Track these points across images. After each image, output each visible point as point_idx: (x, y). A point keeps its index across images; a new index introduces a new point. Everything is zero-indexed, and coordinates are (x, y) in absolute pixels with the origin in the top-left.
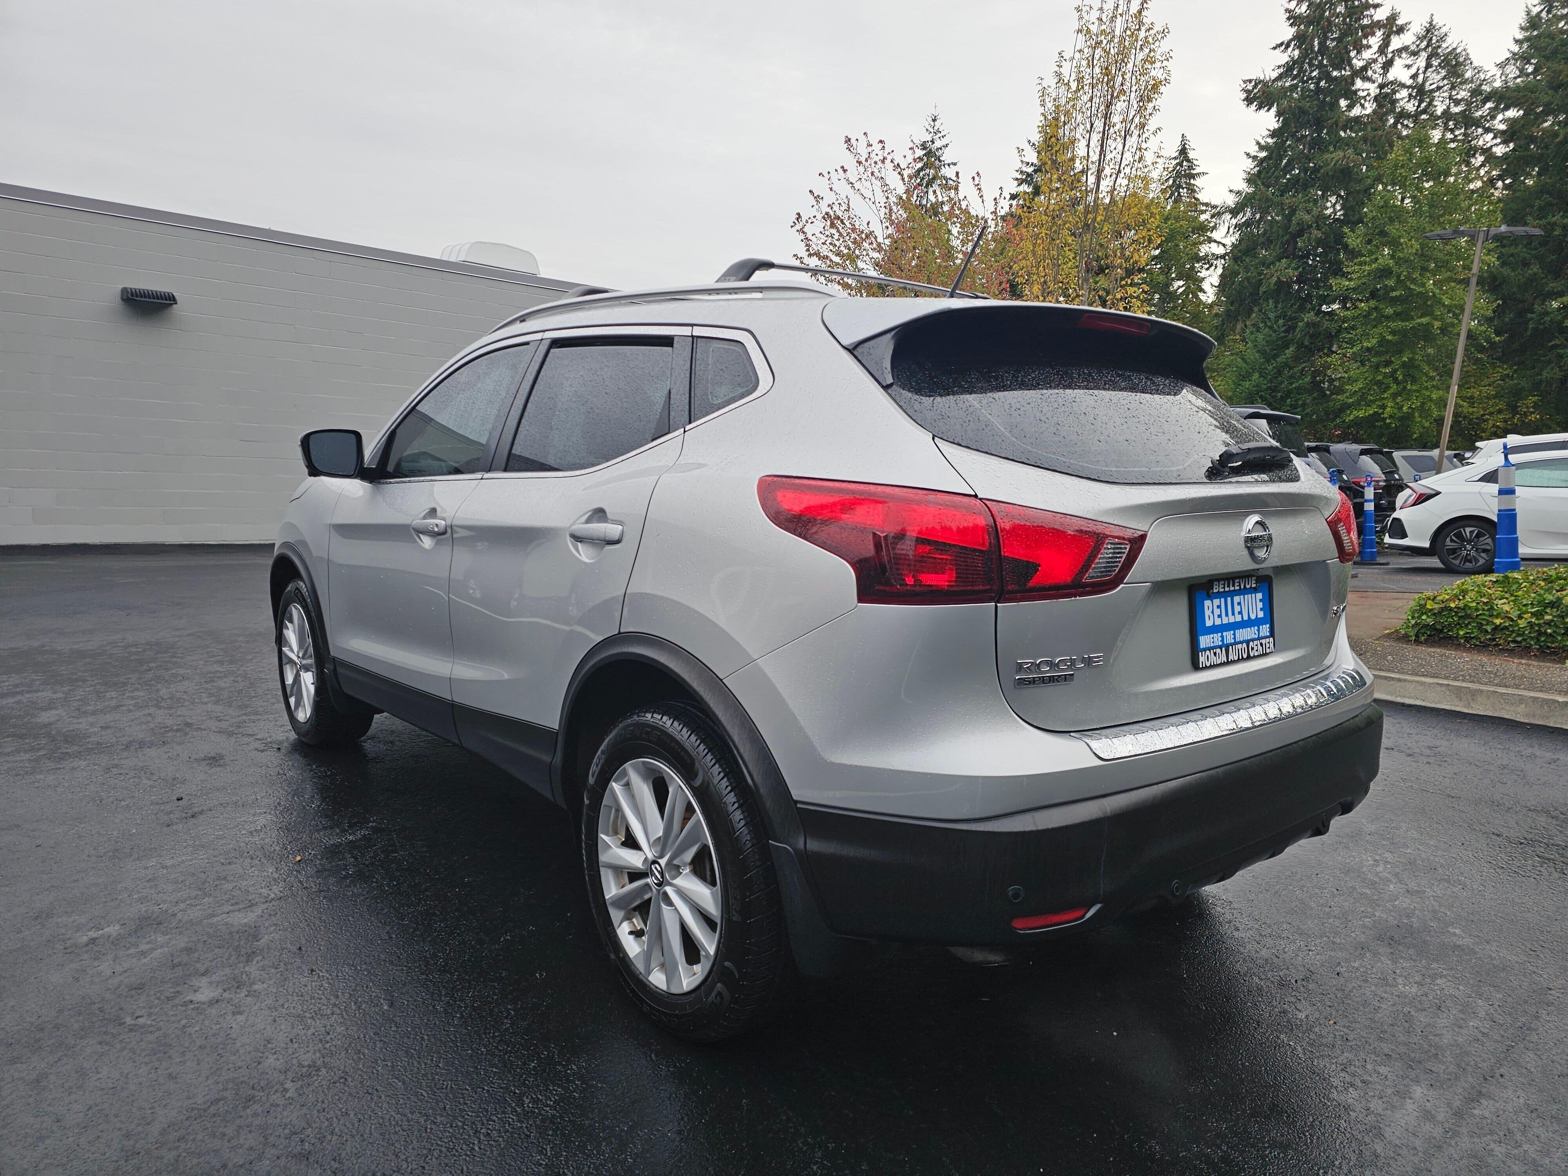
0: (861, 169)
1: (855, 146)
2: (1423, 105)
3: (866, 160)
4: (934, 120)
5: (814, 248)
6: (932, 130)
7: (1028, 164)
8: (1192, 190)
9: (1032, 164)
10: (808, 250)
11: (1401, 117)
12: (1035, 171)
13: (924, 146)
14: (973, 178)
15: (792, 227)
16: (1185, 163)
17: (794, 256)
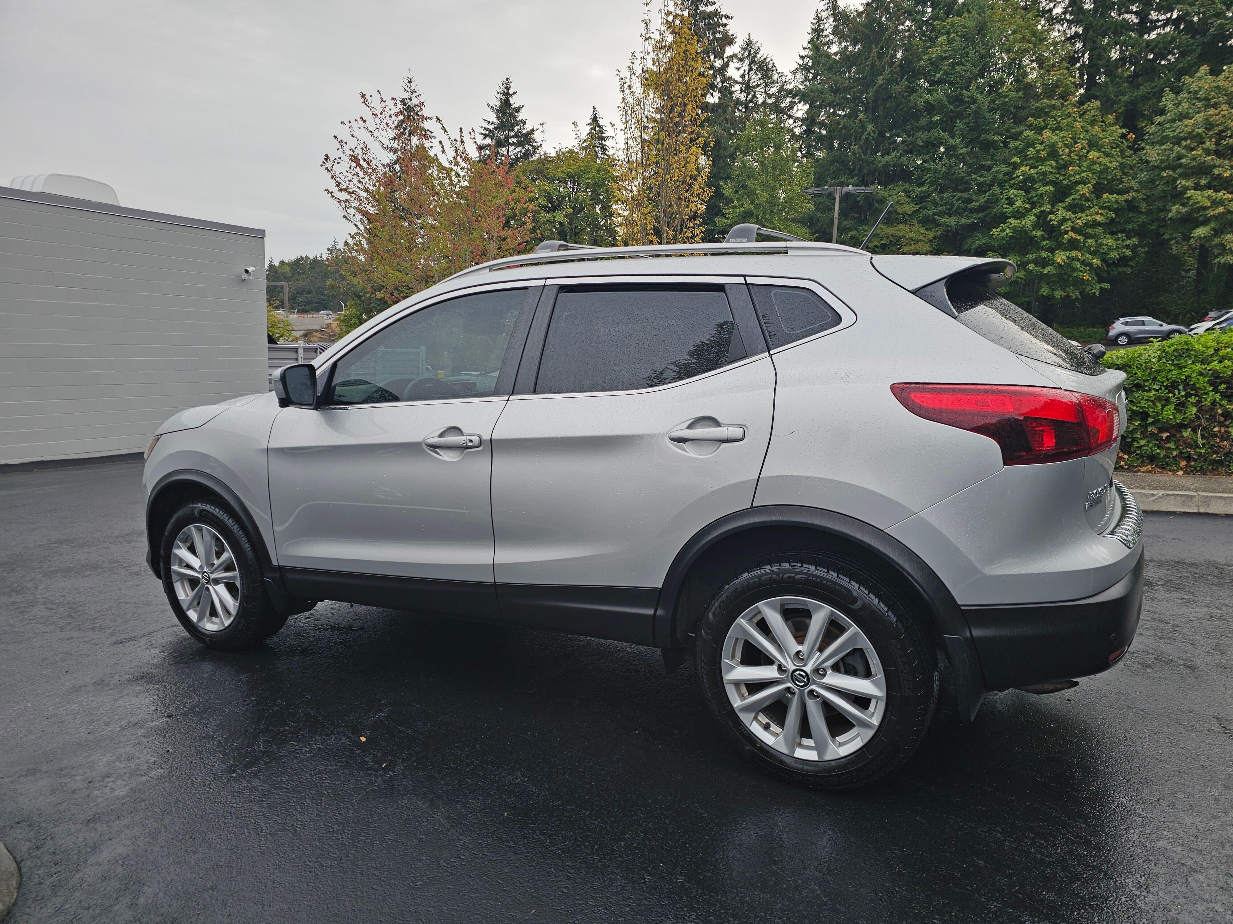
0: (377, 120)
1: (369, 101)
2: (750, 97)
3: (381, 113)
4: (410, 82)
5: (343, 185)
6: (409, 90)
7: (489, 122)
8: (604, 148)
9: (493, 123)
10: (337, 186)
11: (737, 104)
12: (496, 128)
13: (403, 102)
14: (470, 133)
15: (322, 166)
16: (597, 129)
17: (326, 190)
